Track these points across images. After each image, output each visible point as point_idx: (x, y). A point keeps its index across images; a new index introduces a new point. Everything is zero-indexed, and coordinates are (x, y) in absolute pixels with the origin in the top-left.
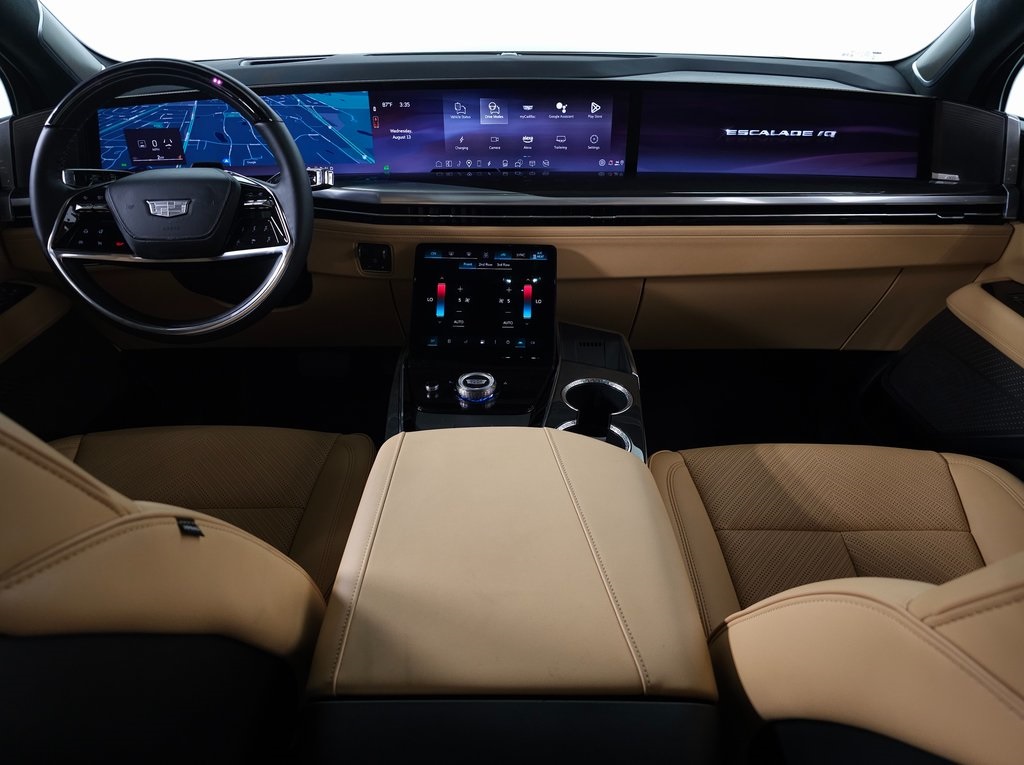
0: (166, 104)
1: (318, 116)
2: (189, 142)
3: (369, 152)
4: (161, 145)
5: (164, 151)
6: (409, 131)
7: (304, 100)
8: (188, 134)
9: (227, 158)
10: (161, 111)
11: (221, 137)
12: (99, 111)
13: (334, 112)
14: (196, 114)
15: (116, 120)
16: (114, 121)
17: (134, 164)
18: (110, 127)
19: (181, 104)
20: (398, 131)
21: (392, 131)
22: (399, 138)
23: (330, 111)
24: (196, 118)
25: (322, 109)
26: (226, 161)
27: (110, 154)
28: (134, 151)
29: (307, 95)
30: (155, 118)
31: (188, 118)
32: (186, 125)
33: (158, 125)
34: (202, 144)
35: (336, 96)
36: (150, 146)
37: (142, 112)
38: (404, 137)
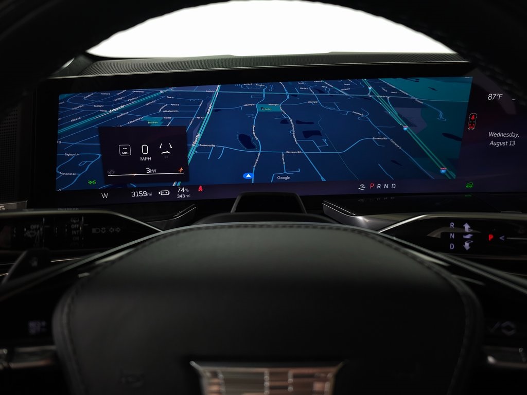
0: (172, 89)
1: (392, 112)
2: (198, 149)
3: (452, 163)
4: (154, 152)
5: (157, 162)
6: (515, 135)
7: (378, 88)
8: (199, 136)
9: (250, 171)
10: (163, 100)
11: (247, 141)
12: (61, 97)
13: (418, 105)
14: (216, 105)
15: (89, 111)
16: (83, 115)
17: (108, 180)
18: (76, 123)
19: (195, 89)
20: (500, 135)
21: (491, 134)
22: (498, 144)
23: (413, 104)
24: (215, 111)
25: (400, 102)
26: (248, 176)
27: (73, 166)
28: (111, 160)
29: (384, 81)
30: (152, 110)
31: (203, 112)
32: (198, 123)
33: (155, 122)
34: (217, 151)
35: (425, 82)
36: (137, 153)
37: (133, 102)
38: (505, 144)
